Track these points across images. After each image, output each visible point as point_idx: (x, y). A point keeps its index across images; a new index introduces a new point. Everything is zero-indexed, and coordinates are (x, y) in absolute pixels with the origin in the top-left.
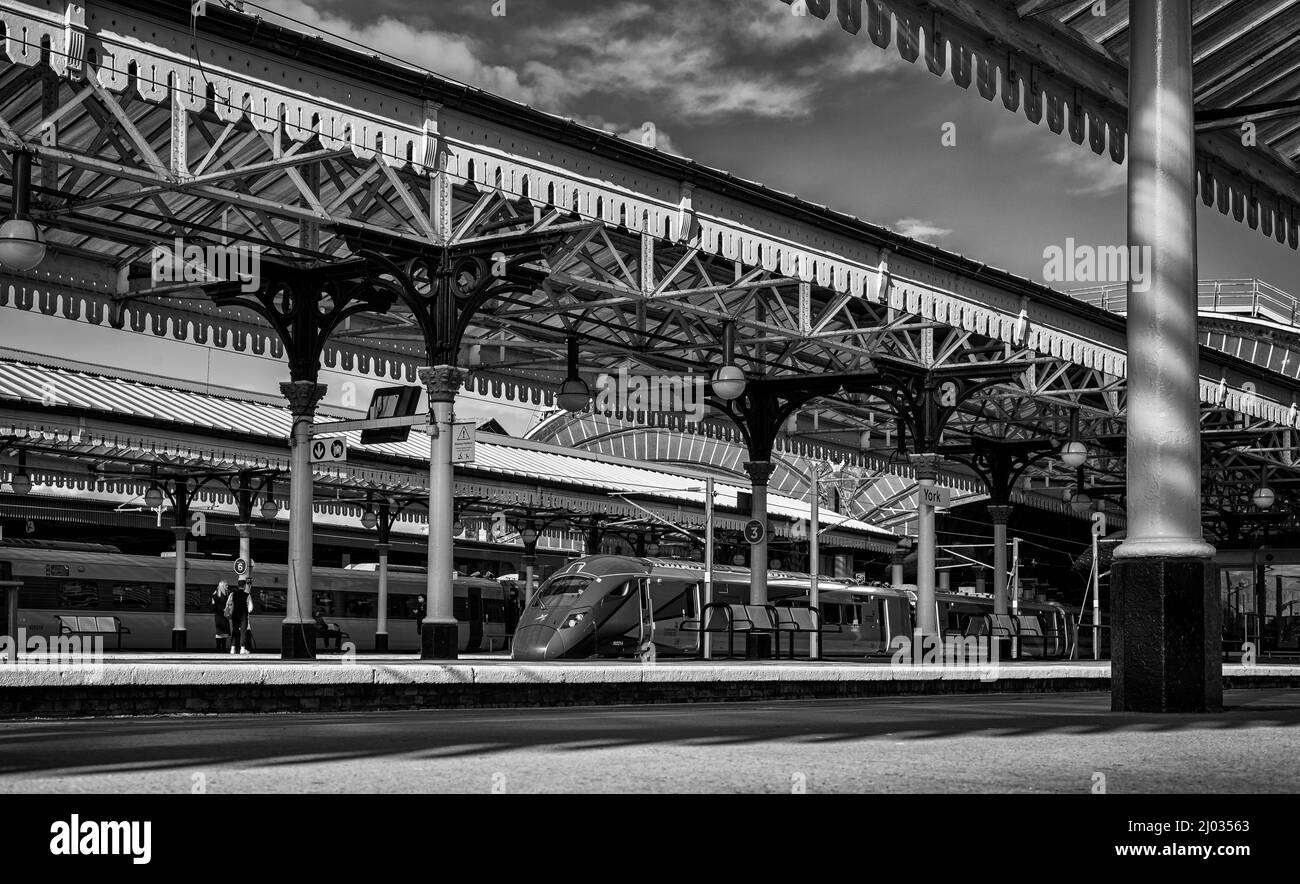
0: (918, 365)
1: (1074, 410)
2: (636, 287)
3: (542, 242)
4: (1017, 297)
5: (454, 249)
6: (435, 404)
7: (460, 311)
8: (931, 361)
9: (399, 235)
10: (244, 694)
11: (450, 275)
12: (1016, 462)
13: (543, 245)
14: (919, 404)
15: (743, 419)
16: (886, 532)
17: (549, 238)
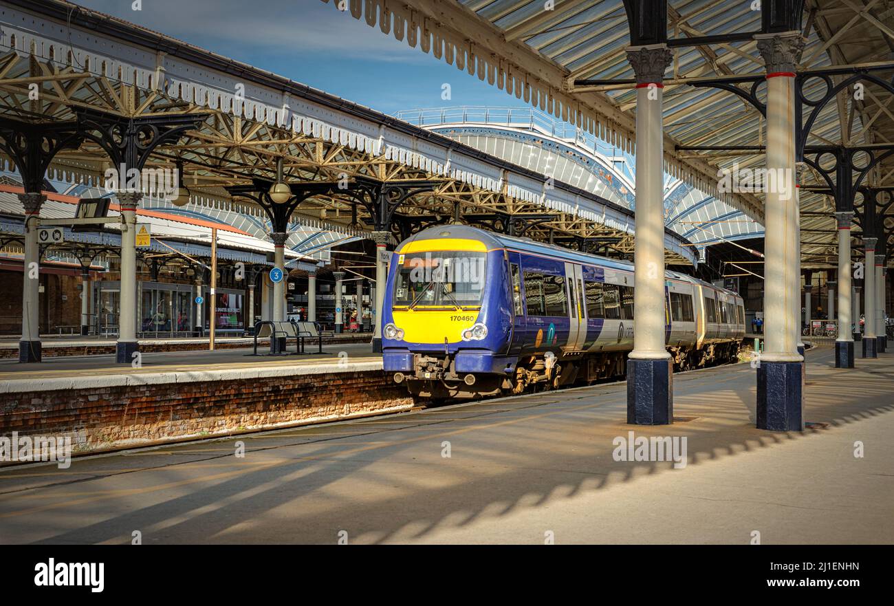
0: (377, 179)
1: (456, 203)
2: (231, 138)
3: (195, 119)
4: (378, 125)
5: (137, 119)
6: (124, 212)
7: (139, 157)
8: (384, 177)
9: (106, 111)
10: (65, 394)
11: (134, 135)
12: (414, 227)
13: (195, 121)
14: (378, 203)
15: (269, 207)
16: (309, 258)
17: (199, 117)
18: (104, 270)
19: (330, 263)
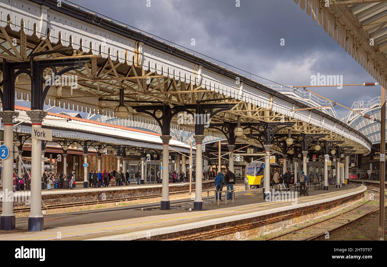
18: (105, 153)
19: (205, 151)
